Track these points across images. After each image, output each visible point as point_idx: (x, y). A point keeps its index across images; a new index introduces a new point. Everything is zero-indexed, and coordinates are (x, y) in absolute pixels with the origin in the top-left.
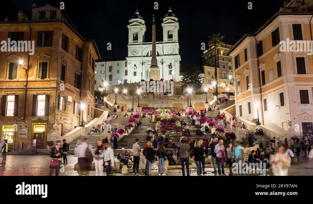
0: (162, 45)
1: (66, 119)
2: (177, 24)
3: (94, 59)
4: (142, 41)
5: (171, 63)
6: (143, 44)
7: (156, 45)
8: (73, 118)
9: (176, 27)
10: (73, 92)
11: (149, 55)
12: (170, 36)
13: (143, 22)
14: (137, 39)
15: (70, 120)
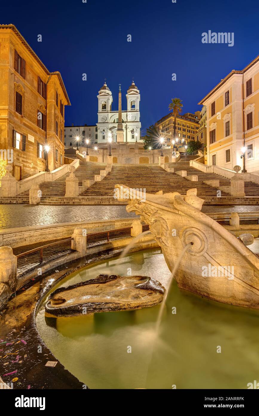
0: (126, 113)
1: (27, 162)
2: (139, 95)
3: (62, 103)
4: (109, 109)
5: (133, 129)
6: (110, 112)
7: (122, 113)
8: (37, 162)
9: (138, 98)
10: (36, 132)
11: (116, 122)
12: (133, 106)
13: (110, 93)
14: (105, 108)
15: (32, 164)
